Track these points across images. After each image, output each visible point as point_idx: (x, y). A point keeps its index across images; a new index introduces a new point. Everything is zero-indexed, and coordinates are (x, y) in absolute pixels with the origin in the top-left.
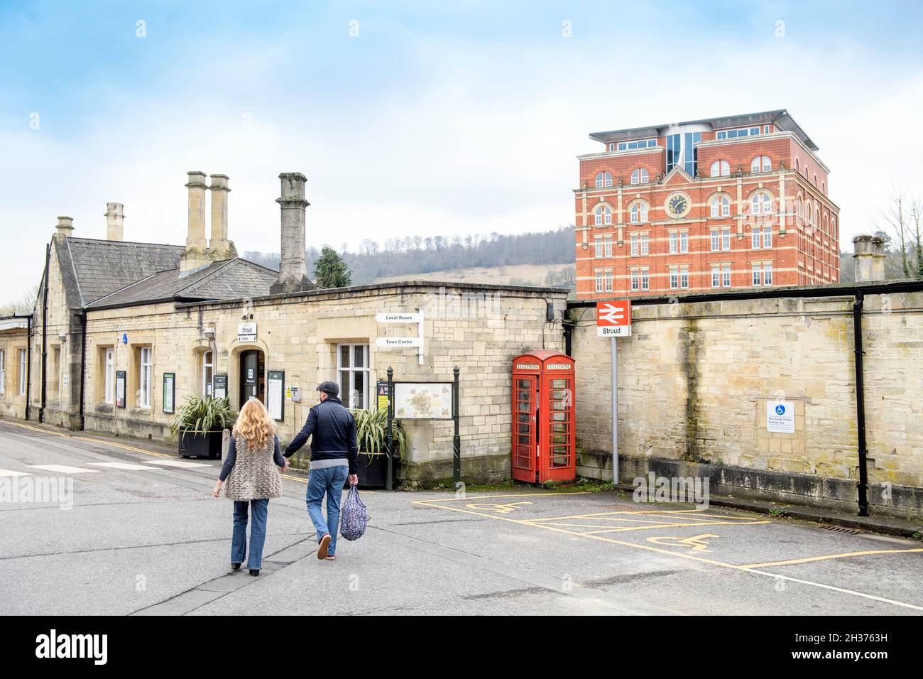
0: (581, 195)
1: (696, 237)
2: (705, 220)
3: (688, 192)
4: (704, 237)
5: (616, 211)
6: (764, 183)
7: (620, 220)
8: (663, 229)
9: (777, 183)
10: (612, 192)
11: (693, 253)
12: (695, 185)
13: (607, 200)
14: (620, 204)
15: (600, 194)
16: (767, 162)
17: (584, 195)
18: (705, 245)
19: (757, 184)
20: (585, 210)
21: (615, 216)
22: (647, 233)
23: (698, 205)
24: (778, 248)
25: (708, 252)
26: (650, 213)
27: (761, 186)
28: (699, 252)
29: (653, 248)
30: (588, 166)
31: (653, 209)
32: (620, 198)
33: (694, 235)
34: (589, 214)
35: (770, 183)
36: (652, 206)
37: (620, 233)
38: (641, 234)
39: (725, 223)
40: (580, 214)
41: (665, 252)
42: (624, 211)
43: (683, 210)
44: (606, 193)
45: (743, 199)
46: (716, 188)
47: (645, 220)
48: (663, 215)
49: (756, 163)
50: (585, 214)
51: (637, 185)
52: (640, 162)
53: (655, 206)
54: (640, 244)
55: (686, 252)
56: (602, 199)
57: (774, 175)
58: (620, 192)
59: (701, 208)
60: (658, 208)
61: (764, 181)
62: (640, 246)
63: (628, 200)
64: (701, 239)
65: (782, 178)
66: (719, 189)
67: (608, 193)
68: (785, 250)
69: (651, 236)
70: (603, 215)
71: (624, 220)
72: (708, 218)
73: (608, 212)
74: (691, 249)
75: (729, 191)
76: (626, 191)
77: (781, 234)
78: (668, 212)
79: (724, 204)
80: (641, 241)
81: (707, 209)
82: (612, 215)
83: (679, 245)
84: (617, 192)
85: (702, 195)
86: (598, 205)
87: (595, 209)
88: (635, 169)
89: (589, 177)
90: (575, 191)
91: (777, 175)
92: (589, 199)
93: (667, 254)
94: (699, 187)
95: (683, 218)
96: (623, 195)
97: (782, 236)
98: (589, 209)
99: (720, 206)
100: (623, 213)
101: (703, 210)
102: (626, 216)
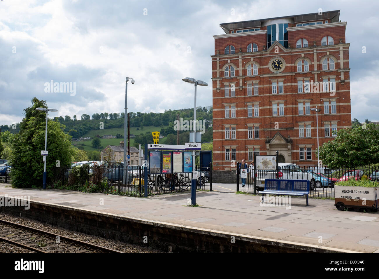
0: (216, 59)
1: (289, 84)
2: (294, 74)
3: (283, 57)
4: (293, 84)
5: (238, 69)
6: (330, 52)
7: (241, 74)
8: (268, 79)
9: (338, 52)
10: (236, 57)
11: (287, 94)
12: (287, 53)
13: (232, 62)
14: (241, 65)
15: (228, 58)
16: (331, 40)
17: (218, 59)
18: (295, 89)
19: (326, 52)
20: (218, 68)
21: (237, 72)
22: (258, 82)
23: (290, 65)
24: (340, 91)
25: (296, 93)
26: (259, 70)
27: (328, 53)
28: (291, 94)
29: (261, 91)
30: (219, 42)
31: (261, 67)
32: (240, 60)
33: (288, 83)
34: (221, 70)
35: (334, 52)
36: (261, 65)
37: (241, 82)
38: (254, 82)
39: (306, 76)
40: (215, 71)
41: (270, 94)
42: (243, 68)
43: (281, 68)
44: (232, 58)
45: (317, 61)
46: (301, 54)
47: (256, 74)
48: (268, 71)
49: (324, 40)
50: (218, 71)
51: (251, 53)
52: (252, 40)
53: (263, 65)
54: (253, 88)
55: (282, 93)
56: (229, 61)
57: (336, 47)
58: (240, 57)
59: (291, 66)
60: (265, 67)
61: (331, 51)
62: (253, 90)
63: (246, 61)
64: (292, 86)
65: (341, 48)
66: (303, 55)
67: (233, 58)
68: (344, 92)
69: (260, 83)
70: (230, 71)
71: (243, 73)
72: (296, 73)
73: (233, 69)
74: (285, 91)
75: (309, 57)
76: (244, 57)
77: (341, 82)
78: (271, 69)
79: (305, 65)
80: (254, 87)
81: (295, 67)
82: (235, 71)
83: (278, 89)
84: (238, 57)
85: (292, 59)
86: (227, 65)
87: (224, 68)
88: (250, 43)
89: (221, 48)
90: (212, 56)
91: (338, 47)
92: (221, 61)
93: (270, 95)
94: (290, 54)
95: (281, 72)
96: (242, 59)
97: (343, 84)
98: (221, 68)
99: (303, 66)
100: (242, 70)
101: (293, 68)
102: (245, 72)
